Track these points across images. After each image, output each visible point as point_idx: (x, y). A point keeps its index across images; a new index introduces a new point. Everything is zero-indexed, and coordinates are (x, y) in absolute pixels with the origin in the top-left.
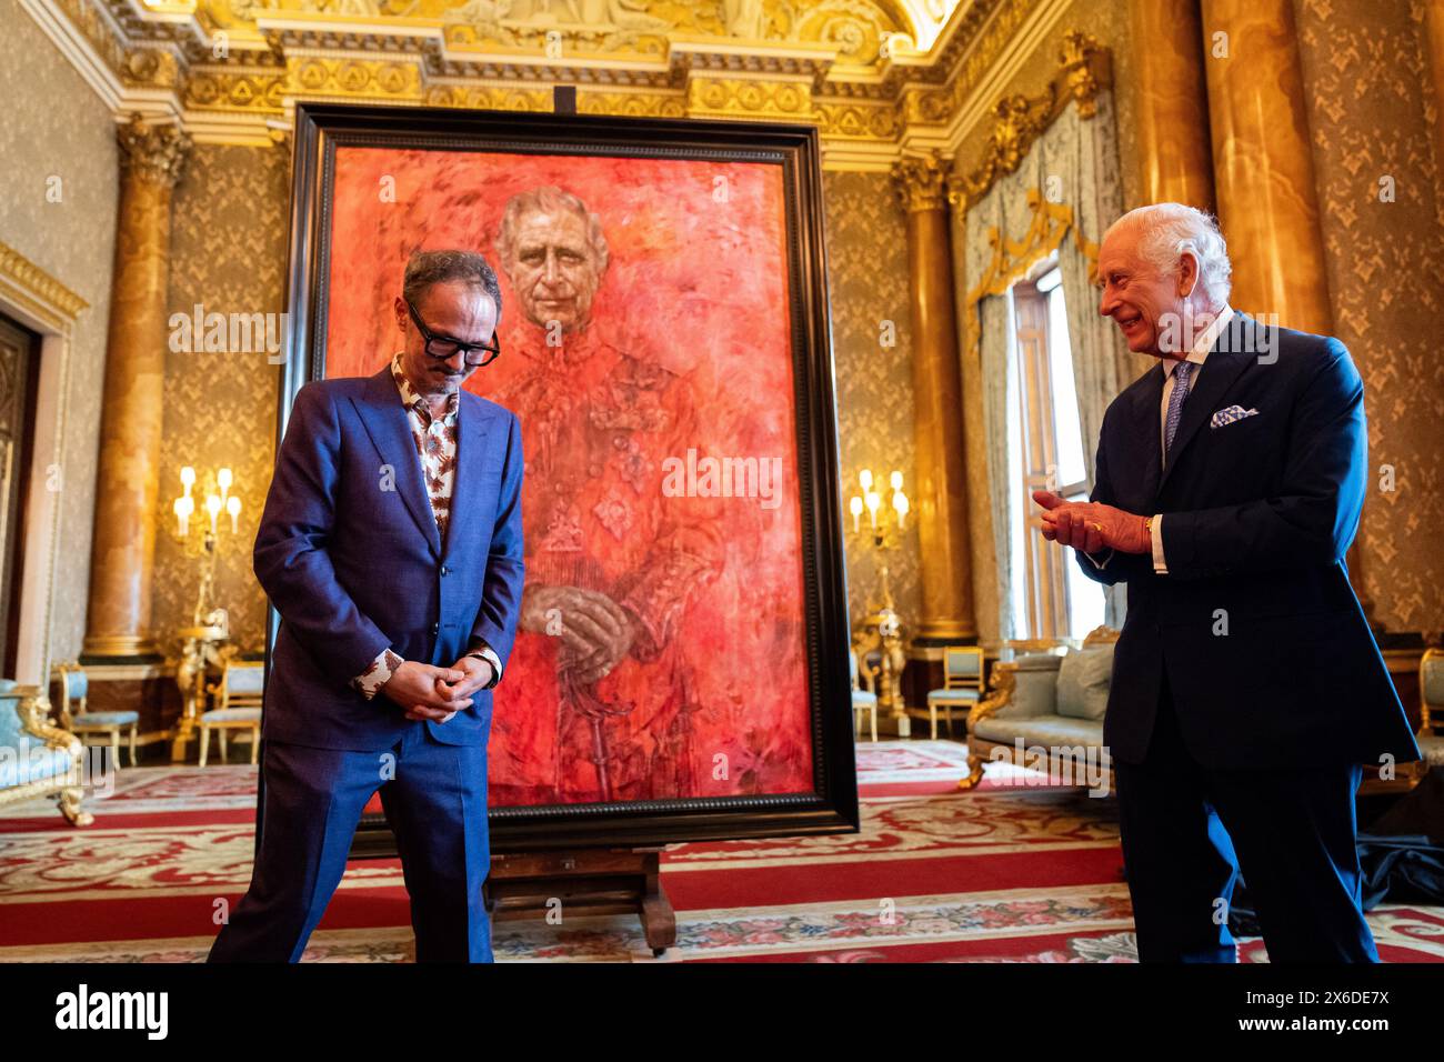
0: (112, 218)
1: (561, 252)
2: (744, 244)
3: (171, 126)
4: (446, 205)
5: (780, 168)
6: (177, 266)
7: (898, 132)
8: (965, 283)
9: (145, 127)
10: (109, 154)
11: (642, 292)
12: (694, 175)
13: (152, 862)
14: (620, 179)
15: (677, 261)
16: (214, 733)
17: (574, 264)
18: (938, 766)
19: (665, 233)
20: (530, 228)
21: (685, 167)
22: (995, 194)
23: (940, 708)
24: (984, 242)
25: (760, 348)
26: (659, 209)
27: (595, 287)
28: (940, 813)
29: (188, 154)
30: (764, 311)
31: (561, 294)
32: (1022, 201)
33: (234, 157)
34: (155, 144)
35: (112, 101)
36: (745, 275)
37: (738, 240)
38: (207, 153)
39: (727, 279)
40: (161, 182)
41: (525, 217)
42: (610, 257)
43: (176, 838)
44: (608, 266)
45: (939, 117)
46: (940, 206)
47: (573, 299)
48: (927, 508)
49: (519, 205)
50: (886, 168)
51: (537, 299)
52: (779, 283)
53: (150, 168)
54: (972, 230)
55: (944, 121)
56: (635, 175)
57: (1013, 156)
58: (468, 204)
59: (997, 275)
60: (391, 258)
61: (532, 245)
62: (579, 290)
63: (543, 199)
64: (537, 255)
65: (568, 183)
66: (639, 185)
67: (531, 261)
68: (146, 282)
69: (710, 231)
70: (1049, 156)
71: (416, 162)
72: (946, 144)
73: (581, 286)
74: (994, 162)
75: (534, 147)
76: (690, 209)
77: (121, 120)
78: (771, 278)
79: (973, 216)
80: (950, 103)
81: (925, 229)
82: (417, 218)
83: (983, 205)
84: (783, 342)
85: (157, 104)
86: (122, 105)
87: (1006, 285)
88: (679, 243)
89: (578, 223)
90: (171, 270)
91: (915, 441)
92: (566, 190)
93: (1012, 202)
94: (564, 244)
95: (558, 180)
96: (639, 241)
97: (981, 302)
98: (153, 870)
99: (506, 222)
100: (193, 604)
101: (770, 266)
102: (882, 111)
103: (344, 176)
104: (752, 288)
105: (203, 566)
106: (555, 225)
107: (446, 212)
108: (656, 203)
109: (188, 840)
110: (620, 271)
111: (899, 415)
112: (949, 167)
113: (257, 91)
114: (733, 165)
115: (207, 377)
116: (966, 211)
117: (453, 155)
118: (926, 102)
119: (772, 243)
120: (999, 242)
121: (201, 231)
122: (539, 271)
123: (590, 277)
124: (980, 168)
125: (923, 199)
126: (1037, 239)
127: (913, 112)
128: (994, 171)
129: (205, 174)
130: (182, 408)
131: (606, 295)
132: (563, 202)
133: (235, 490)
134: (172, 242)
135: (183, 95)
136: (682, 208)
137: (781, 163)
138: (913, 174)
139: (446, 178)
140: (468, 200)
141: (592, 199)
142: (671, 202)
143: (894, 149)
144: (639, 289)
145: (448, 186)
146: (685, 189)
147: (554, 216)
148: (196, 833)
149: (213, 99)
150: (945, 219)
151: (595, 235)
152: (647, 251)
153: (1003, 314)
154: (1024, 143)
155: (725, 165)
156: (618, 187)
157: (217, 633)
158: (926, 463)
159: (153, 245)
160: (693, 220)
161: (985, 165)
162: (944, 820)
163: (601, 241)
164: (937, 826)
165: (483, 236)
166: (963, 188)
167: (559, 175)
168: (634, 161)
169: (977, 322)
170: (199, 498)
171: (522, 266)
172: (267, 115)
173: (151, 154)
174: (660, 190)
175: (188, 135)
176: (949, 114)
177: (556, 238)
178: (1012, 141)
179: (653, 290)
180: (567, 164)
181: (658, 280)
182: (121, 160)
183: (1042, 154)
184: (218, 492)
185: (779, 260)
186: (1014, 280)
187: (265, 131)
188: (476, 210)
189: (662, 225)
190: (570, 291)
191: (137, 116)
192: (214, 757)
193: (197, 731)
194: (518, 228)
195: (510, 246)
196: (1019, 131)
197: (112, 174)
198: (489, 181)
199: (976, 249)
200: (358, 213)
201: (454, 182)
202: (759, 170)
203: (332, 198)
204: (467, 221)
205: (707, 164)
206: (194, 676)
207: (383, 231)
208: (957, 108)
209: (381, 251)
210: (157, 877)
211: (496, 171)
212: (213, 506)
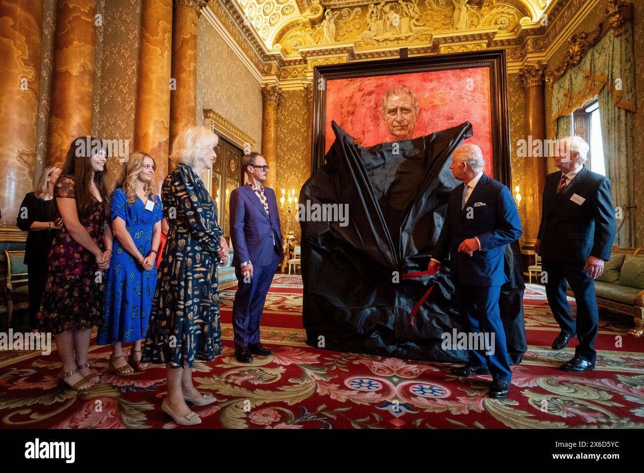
0: (261, 116)
1: (403, 109)
2: (473, 99)
3: (276, 86)
4: (362, 97)
5: (488, 68)
6: (279, 129)
7: (523, 56)
8: (551, 112)
9: (269, 87)
10: (260, 97)
11: (432, 121)
12: (453, 75)
13: (278, 303)
14: (425, 80)
15: (446, 108)
16: (292, 265)
17: (407, 113)
18: (534, 294)
19: (441, 98)
20: (392, 101)
21: (449, 73)
22: (568, 76)
23: (533, 272)
24: (561, 96)
25: (479, 139)
26: (439, 89)
27: (415, 121)
28: (540, 313)
29: (280, 95)
30: (480, 125)
31: (403, 124)
32: (581, 76)
33: (294, 94)
34: (272, 92)
35: (260, 81)
36: (473, 111)
37: (470, 98)
38: (286, 94)
39: (466, 114)
40: (274, 104)
41: (389, 98)
42: (421, 109)
43: (284, 296)
44: (420, 113)
45: (542, 48)
46: (540, 83)
47: (407, 125)
48: (530, 199)
49: (388, 94)
50: (517, 71)
51: (394, 127)
52: (487, 113)
53: (271, 100)
54: (555, 91)
55: (543, 49)
56: (430, 78)
57: (578, 58)
58: (370, 95)
59: (566, 108)
60: (345, 117)
61: (392, 107)
62: (409, 122)
63: (396, 91)
64: (394, 111)
65: (405, 84)
66: (431, 82)
67: (392, 113)
68: (271, 134)
69: (459, 96)
70: (596, 55)
71: (352, 83)
72: (545, 58)
73: (410, 121)
74: (568, 62)
75: (393, 72)
76: (451, 88)
77: (262, 86)
78: (484, 112)
79: (556, 86)
80: (546, 41)
81: (533, 93)
82: (353, 102)
83: (562, 80)
84: (488, 136)
85: (272, 80)
86: (263, 82)
87: (571, 111)
88: (447, 102)
89: (409, 98)
90: (277, 130)
91: (525, 174)
92: (405, 86)
93: (576, 78)
94: (404, 106)
95: (401, 83)
96: (432, 102)
97: (558, 120)
98: (278, 305)
99: (383, 100)
100: (286, 228)
101: (484, 107)
102: (516, 49)
103: (329, 90)
104: (476, 116)
105: (288, 217)
106: (400, 100)
107: (363, 99)
108: (438, 88)
109: (287, 297)
110: (424, 114)
111: (519, 165)
112: (545, 68)
113: (299, 73)
114: (469, 69)
115: (288, 162)
116: (553, 83)
117: (365, 78)
118: (535, 43)
119: (484, 98)
120: (569, 95)
121: (285, 118)
122: (395, 116)
123: (413, 117)
124: (561, 65)
125: (532, 81)
126: (588, 91)
127: (530, 48)
128: (568, 65)
129: (285, 100)
130: (281, 171)
131: (419, 123)
132: (403, 91)
133: (295, 195)
134: (277, 122)
135: (279, 76)
136: (448, 88)
137: (489, 66)
138: (529, 72)
139: (362, 86)
140: (370, 94)
141: (414, 89)
142: (444, 86)
143: (521, 64)
144: (431, 120)
145: (363, 89)
146: (449, 81)
147: (400, 97)
148: (289, 295)
149: (287, 77)
150: (542, 89)
151: (415, 102)
152: (434, 106)
153: (569, 123)
154: (583, 52)
155: (466, 70)
156: (424, 83)
157: (292, 237)
158: (530, 182)
159: (272, 123)
160: (453, 93)
161: (563, 64)
162: (542, 315)
163: (417, 104)
164: (540, 318)
165: (375, 106)
166: (552, 74)
167: (402, 81)
168: (430, 73)
169: (556, 127)
170: (286, 198)
171: (389, 115)
172: (302, 80)
173: (271, 96)
174: (440, 83)
175: (280, 89)
176: (546, 46)
177: (401, 104)
178: (578, 51)
179: (437, 120)
180: (405, 77)
181: (439, 116)
182: (263, 98)
183: (593, 55)
184: (291, 196)
185: (487, 104)
186: (574, 110)
187: (302, 85)
188: (373, 97)
189: (440, 95)
190: (406, 123)
191: (267, 84)
192: (292, 272)
193: (288, 264)
194: (387, 102)
195: (384, 108)
196: (581, 47)
197: (261, 103)
198: (376, 87)
199: (557, 98)
200: (334, 101)
201: (365, 88)
202: (479, 70)
203: (326, 98)
204: (370, 101)
205: (458, 70)
206: (286, 249)
207: (342, 107)
208: (550, 43)
209: (342, 114)
210: (279, 308)
211: (380, 82)
212: (290, 200)
